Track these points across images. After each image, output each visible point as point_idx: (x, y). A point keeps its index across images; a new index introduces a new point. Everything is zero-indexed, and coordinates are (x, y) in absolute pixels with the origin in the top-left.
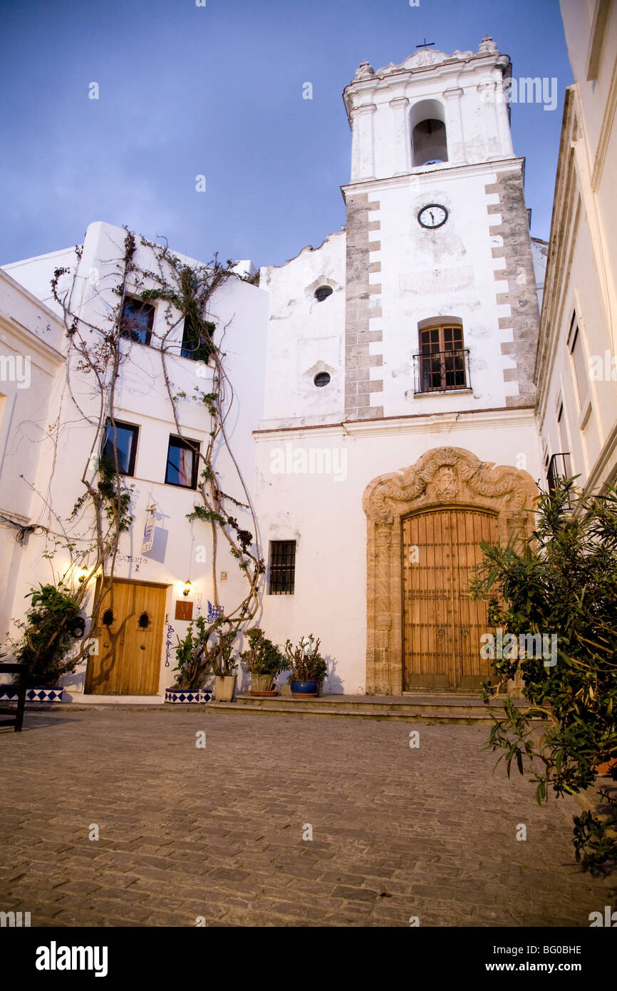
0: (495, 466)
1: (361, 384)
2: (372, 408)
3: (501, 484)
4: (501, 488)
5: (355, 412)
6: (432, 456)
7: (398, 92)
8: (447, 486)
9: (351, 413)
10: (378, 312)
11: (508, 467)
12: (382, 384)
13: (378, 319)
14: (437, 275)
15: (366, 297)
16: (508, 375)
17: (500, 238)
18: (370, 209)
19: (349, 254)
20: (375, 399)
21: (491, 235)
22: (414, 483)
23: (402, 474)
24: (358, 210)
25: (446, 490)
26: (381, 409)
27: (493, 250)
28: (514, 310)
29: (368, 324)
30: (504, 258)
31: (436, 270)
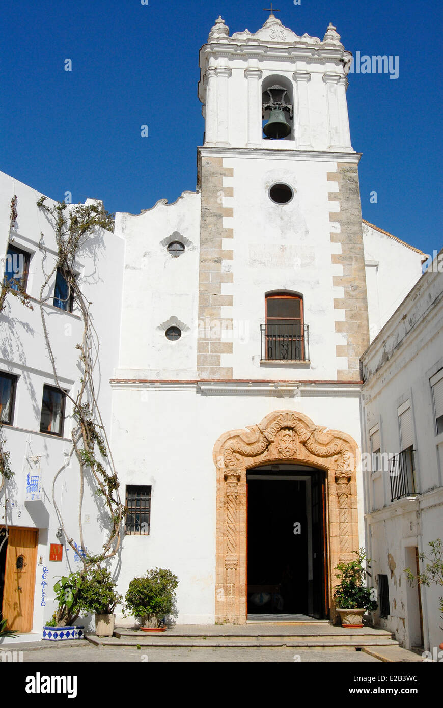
0: (327, 430)
1: (212, 344)
2: (222, 368)
3: (332, 445)
4: (331, 448)
5: (207, 370)
6: (276, 417)
7: (253, 63)
8: (287, 445)
9: (203, 371)
10: (229, 277)
11: (337, 431)
12: (232, 347)
13: (230, 284)
14: (283, 250)
15: (218, 261)
16: (340, 351)
17: (337, 225)
18: (225, 175)
19: (203, 216)
20: (226, 360)
21: (330, 221)
22: (258, 441)
23: (249, 431)
24: (213, 173)
25: (286, 448)
26: (230, 370)
27: (332, 235)
28: (346, 292)
29: (220, 287)
30: (340, 244)
31: (283, 246)
